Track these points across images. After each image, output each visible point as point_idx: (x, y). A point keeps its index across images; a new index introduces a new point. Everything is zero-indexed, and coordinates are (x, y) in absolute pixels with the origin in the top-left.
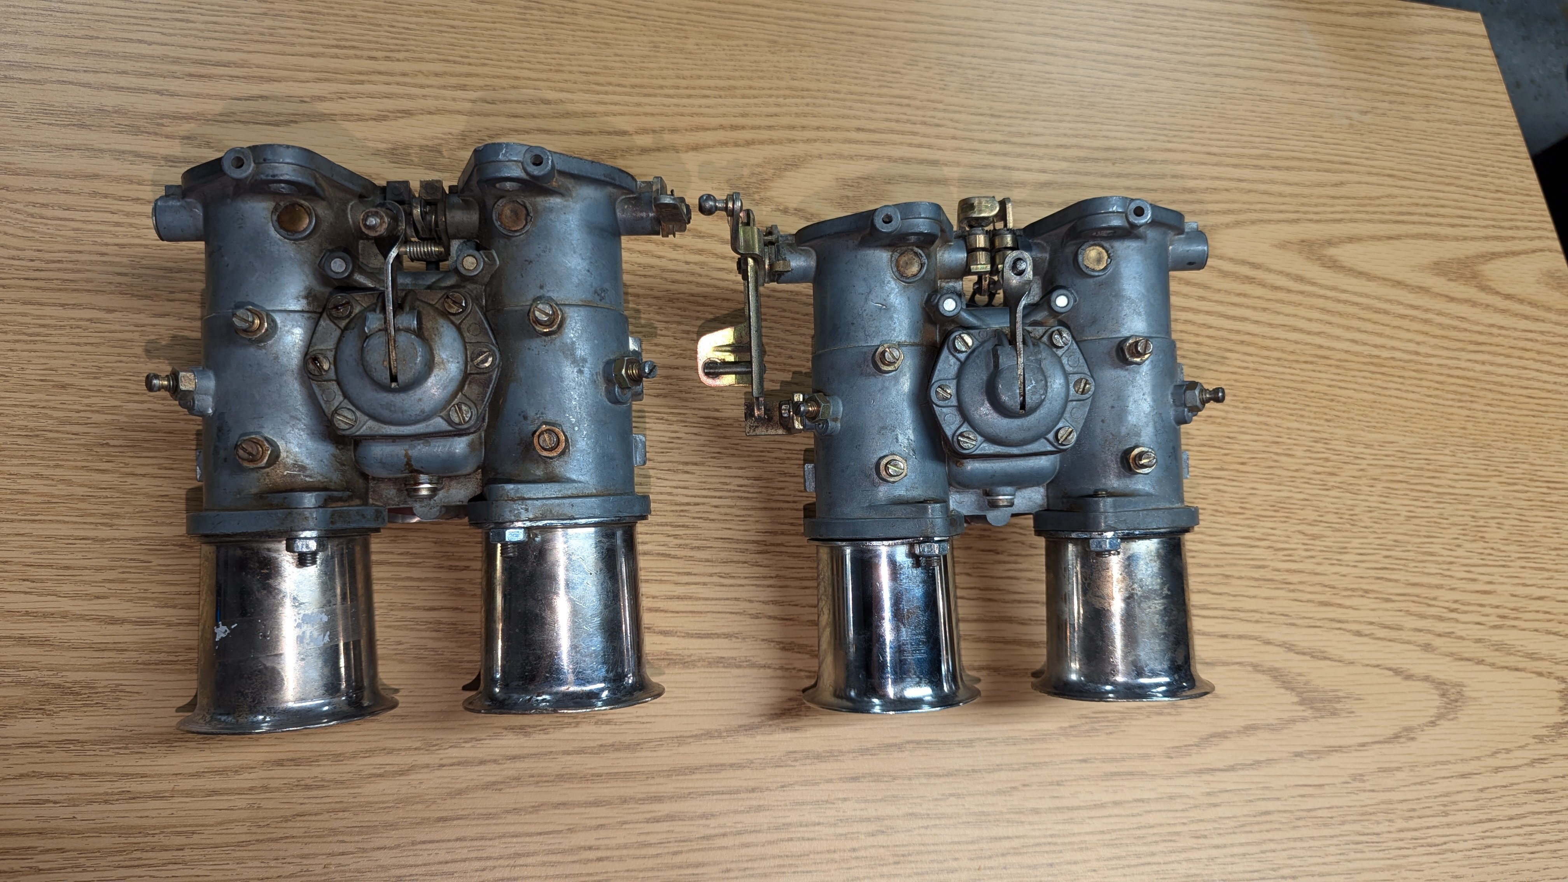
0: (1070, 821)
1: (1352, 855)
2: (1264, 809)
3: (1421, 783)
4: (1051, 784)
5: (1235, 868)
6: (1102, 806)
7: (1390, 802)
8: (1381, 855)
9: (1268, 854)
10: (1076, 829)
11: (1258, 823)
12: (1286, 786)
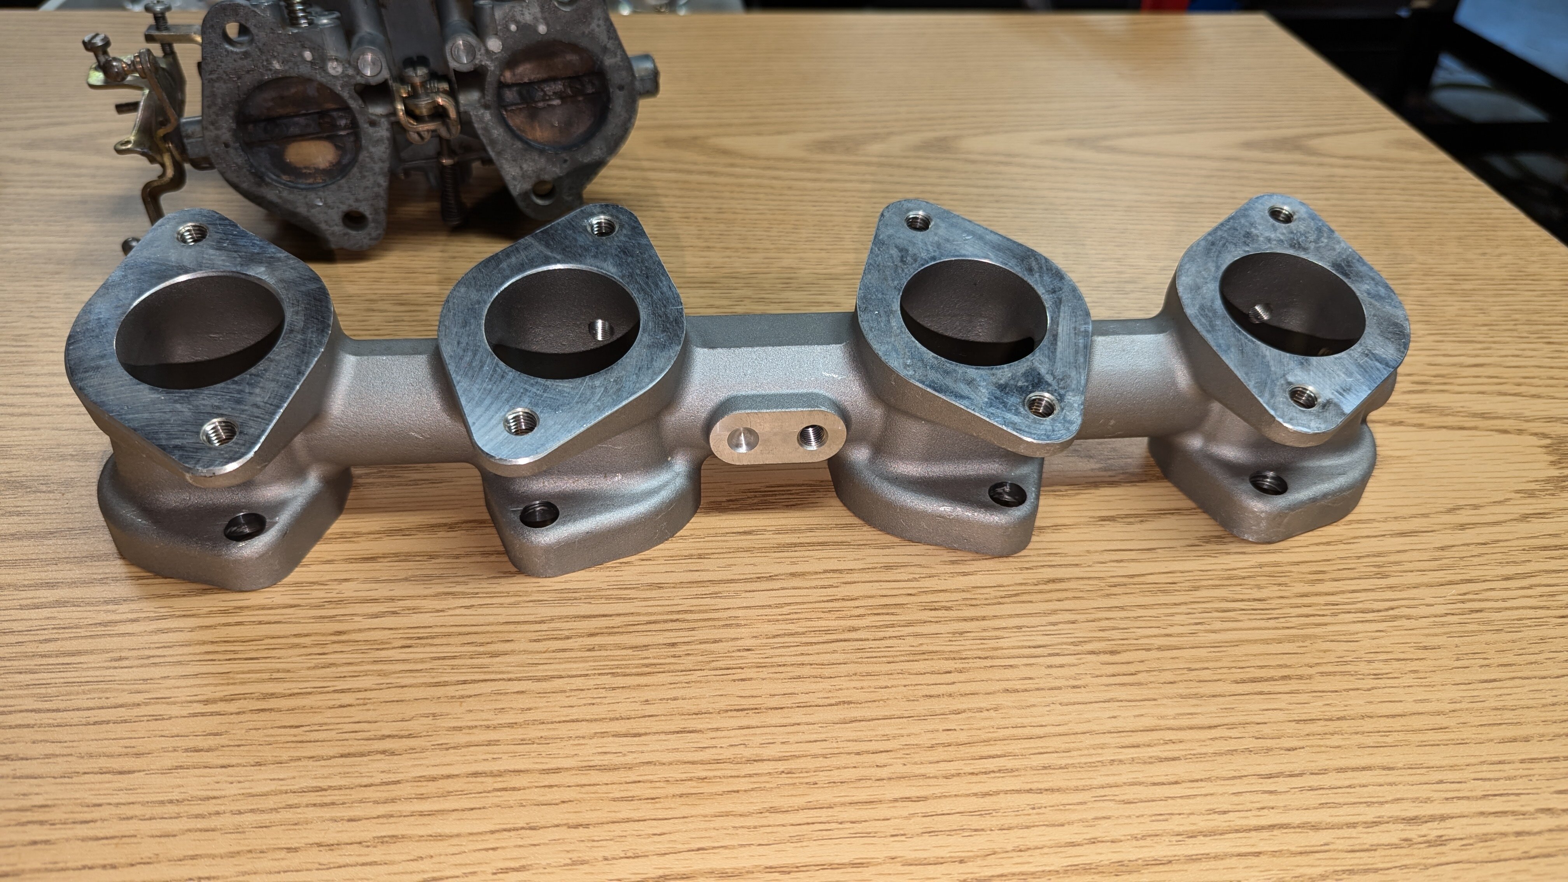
0: (715, 595)
1: (1218, 625)
2: (1052, 576)
3: (1328, 543)
4: (690, 556)
5: (1002, 643)
6: (771, 578)
7: (1276, 564)
8: (1272, 623)
9: (1060, 626)
10: (721, 603)
11: (1041, 592)
12: (1088, 552)
